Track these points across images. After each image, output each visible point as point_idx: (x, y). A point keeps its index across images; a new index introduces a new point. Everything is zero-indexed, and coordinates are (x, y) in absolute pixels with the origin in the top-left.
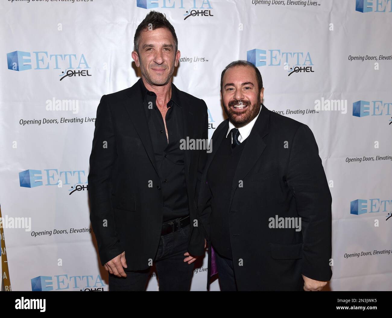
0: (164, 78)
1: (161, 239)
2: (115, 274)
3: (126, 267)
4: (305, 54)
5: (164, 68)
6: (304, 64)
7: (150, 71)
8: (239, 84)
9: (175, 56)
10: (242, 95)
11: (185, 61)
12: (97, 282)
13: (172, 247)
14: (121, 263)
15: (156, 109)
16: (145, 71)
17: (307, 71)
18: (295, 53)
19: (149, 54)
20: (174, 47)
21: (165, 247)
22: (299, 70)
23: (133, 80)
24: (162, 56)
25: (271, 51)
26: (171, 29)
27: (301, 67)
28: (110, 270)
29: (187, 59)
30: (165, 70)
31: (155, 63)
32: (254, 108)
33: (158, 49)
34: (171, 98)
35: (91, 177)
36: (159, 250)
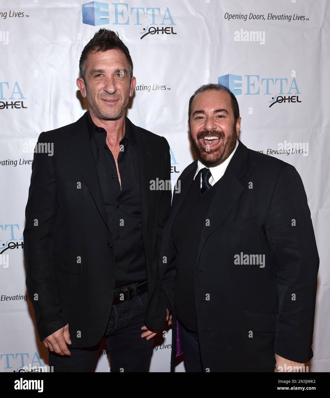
0: (117, 110)
1: (112, 309)
2: (56, 352)
3: (70, 343)
4: (290, 81)
5: (116, 99)
6: (289, 93)
7: (99, 102)
8: (211, 112)
9: (129, 83)
10: (213, 124)
11: (141, 89)
12: (34, 361)
13: (126, 319)
14: (64, 338)
15: (106, 149)
16: (93, 103)
17: (292, 101)
18: (278, 79)
19: (98, 81)
20: (129, 73)
21: (117, 318)
22: (283, 99)
23: (79, 113)
24: (114, 84)
25: (248, 77)
26: (125, 50)
27: (285, 97)
28: (51, 347)
29: (145, 87)
30: (117, 100)
31: (105, 92)
32: (228, 141)
33: (109, 75)
34: (124, 135)
35: (26, 233)
36: (111, 322)
